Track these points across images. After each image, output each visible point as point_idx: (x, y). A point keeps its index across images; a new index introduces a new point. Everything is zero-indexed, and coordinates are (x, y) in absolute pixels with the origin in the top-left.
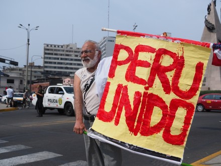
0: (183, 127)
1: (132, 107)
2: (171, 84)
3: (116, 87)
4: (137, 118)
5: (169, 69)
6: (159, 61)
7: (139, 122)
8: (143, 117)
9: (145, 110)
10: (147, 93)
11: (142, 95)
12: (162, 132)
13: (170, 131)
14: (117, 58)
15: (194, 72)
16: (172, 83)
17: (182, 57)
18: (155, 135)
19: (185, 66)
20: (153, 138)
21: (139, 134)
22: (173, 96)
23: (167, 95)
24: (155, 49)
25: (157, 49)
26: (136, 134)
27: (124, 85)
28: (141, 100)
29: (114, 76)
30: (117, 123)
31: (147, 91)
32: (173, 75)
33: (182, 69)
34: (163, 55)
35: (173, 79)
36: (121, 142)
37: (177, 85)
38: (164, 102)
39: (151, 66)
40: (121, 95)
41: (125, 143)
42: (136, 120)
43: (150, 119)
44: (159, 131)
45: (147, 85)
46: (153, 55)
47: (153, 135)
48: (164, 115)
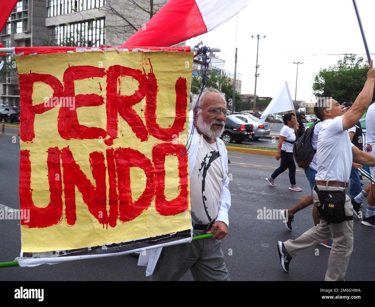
0: (180, 182)
1: (93, 182)
2: (145, 123)
3: (45, 157)
4: (108, 198)
5: (135, 99)
6: (115, 89)
7: (112, 203)
8: (117, 191)
9: (117, 179)
10: (112, 149)
11: (105, 156)
12: (153, 203)
13: (164, 197)
14: (31, 101)
15: (175, 96)
16: (147, 121)
17: (152, 75)
18: (145, 212)
19: (159, 88)
20: (143, 218)
21: (119, 222)
22: (153, 141)
23: (144, 142)
24: (104, 69)
25: (107, 69)
26: (113, 225)
27: (60, 148)
28: (106, 165)
29: (33, 136)
30: (72, 219)
31: (112, 146)
32: (144, 109)
33: (155, 95)
34: (120, 77)
35: (145, 114)
36: (92, 248)
37: (155, 121)
38: (143, 156)
39: (105, 101)
40: (62, 169)
41: (100, 247)
42: (108, 202)
43: (130, 191)
44: (149, 204)
45: (108, 137)
46: (103, 81)
47: (142, 214)
48: (149, 176)
